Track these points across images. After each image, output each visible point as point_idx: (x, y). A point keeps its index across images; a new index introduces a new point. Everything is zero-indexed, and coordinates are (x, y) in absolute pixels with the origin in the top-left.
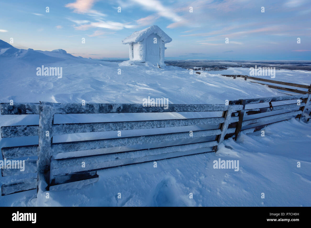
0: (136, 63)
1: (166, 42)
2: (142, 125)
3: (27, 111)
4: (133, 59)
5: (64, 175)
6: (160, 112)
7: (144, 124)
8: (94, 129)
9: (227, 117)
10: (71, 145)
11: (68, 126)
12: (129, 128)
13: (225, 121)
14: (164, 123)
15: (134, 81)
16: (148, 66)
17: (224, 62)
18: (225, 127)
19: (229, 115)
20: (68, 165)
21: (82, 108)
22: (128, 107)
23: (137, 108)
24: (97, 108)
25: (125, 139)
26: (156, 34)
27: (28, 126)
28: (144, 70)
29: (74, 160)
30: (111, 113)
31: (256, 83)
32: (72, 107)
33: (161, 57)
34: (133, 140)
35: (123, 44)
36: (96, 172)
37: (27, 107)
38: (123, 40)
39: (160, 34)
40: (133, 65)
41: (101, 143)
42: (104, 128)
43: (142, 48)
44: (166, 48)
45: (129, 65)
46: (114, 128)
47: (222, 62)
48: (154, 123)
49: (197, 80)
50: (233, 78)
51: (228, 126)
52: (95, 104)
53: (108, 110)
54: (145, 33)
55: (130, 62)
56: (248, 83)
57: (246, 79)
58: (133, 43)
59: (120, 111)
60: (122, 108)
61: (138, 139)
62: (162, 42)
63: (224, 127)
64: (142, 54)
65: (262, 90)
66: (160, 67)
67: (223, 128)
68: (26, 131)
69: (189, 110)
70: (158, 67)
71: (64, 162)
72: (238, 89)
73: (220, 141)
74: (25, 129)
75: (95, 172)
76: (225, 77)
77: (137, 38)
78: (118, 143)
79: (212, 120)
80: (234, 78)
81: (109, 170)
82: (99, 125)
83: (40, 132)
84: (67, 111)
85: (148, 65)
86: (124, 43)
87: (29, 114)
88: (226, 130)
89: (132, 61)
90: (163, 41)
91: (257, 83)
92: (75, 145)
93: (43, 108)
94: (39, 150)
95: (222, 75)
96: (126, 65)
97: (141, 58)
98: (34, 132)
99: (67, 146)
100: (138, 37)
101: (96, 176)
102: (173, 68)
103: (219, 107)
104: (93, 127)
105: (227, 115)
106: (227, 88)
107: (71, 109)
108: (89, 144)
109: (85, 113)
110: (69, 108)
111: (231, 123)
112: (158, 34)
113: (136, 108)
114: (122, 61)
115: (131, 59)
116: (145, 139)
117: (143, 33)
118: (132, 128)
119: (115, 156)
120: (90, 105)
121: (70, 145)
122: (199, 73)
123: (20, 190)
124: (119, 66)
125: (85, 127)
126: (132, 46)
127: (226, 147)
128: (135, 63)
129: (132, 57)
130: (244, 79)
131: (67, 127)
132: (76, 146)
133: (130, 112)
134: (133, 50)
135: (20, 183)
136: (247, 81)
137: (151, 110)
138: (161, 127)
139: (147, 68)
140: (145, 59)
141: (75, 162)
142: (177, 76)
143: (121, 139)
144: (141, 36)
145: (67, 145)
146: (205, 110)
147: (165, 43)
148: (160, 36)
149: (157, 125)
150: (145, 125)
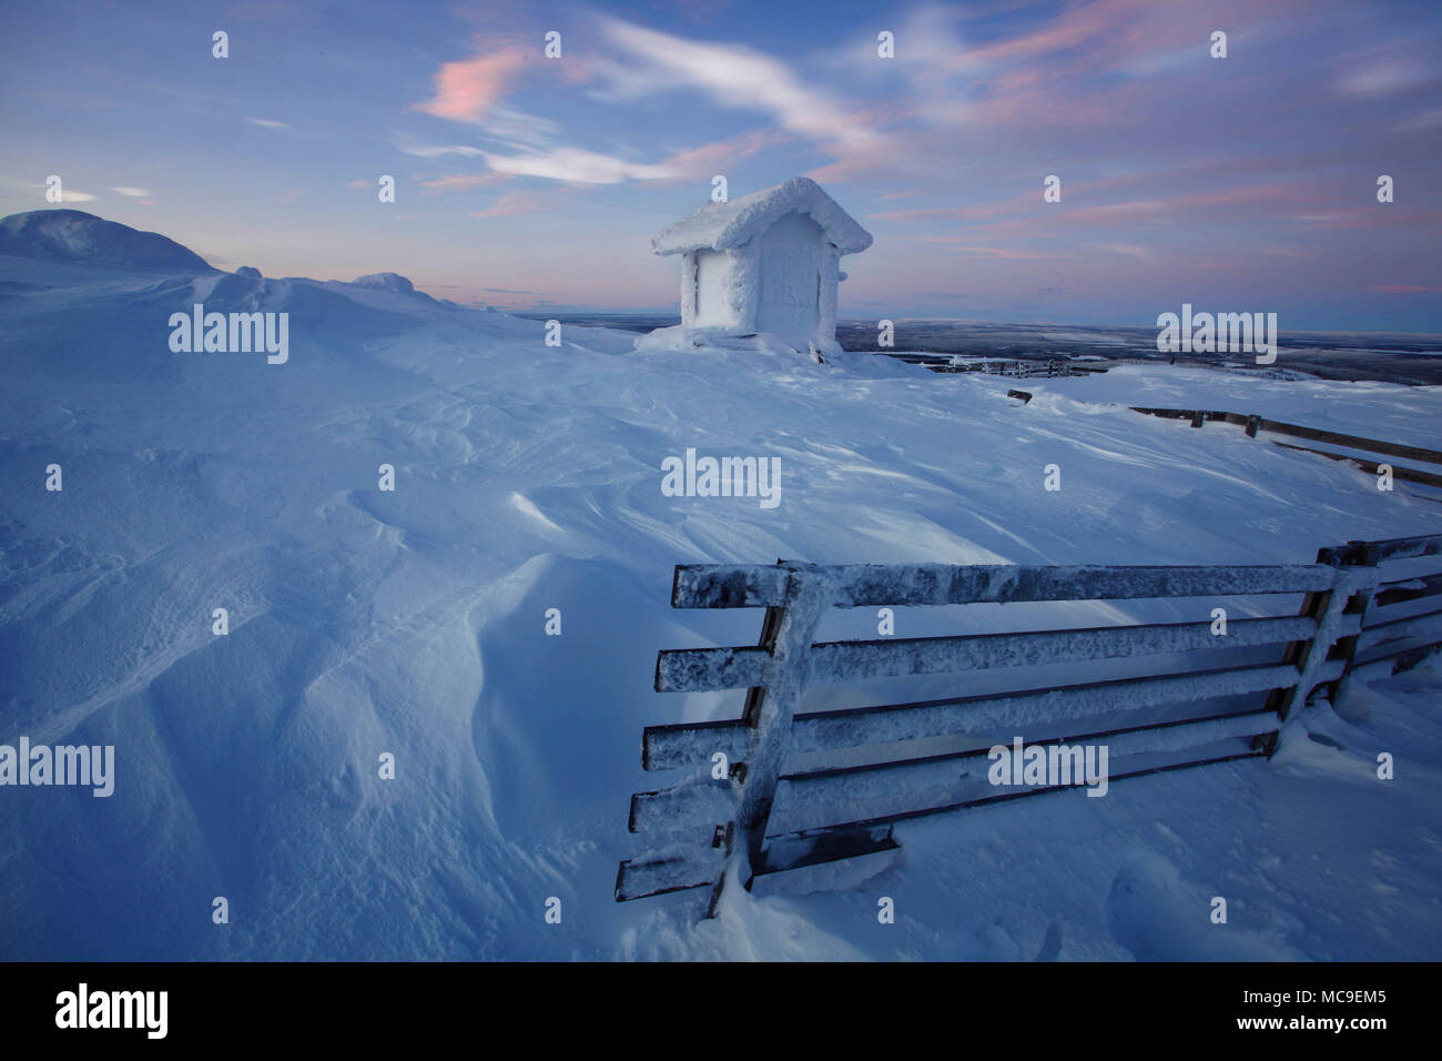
0: (716, 338)
1: (846, 249)
2: (1064, 649)
3: (748, 594)
4: (698, 320)
5: (797, 839)
6: (1125, 598)
7: (1070, 642)
8: (921, 663)
9: (1326, 617)
10: (842, 722)
11: (850, 650)
12: (1024, 661)
13: (1320, 631)
14: (1128, 641)
15: (786, 431)
16: (772, 354)
17: (1064, 332)
18: (1317, 656)
19: (1338, 605)
20: (821, 799)
21: (903, 586)
22: (1033, 579)
23: (1061, 583)
24: (945, 584)
25: (1004, 700)
26: (807, 216)
27: (737, 650)
28: (760, 371)
29: (839, 781)
30: (981, 601)
31: (1302, 449)
32: (875, 580)
33: (823, 311)
34: (1025, 707)
35: (657, 253)
36: (890, 832)
37: (749, 582)
38: (659, 236)
39: (821, 217)
40: (704, 350)
41: (931, 717)
42: (955, 658)
43: (744, 276)
44: (843, 277)
45: (689, 349)
46: (980, 658)
47: (1059, 332)
48: (1099, 639)
49: (1031, 429)
50: (1190, 422)
51: (1326, 651)
52: (942, 570)
53: (974, 591)
54: (758, 212)
55: (691, 333)
56: (1267, 451)
57: (1251, 432)
58: (697, 251)
59: (1009, 593)
60: (1016, 582)
61: (1042, 701)
62: (831, 251)
63: (1311, 654)
64: (740, 300)
65: (1335, 481)
66: (821, 361)
67: (1306, 660)
68: (729, 670)
69: (1211, 589)
70: (814, 358)
71: (811, 789)
72: (1234, 475)
73: (1291, 711)
74: (729, 661)
75: (888, 827)
76: (1152, 417)
77: (725, 233)
78: (983, 718)
79: (1273, 630)
80: (1193, 425)
81: (931, 819)
82: (940, 647)
83: (773, 676)
84: (857, 595)
85: (771, 348)
86: (660, 251)
87: (754, 606)
88: (1318, 667)
89: (698, 332)
90: (834, 246)
91: (1305, 452)
92: (852, 723)
93: (802, 587)
94: (757, 741)
95: (1135, 409)
96: (673, 348)
97: (735, 318)
98: (753, 674)
99: (831, 727)
100: (734, 227)
101: (890, 844)
102: (873, 364)
103: (1303, 577)
104: (918, 656)
105: (1326, 611)
106: (1182, 470)
107: (871, 588)
108: (895, 721)
109: (909, 601)
110: (866, 583)
111: (1338, 641)
112: (812, 216)
113: (1056, 582)
114: (645, 326)
115: (690, 322)
116: (1064, 702)
117: (752, 209)
118: (1032, 657)
119: (962, 767)
120: (927, 574)
121: (838, 722)
122: (1027, 397)
123: (670, 885)
124: (634, 349)
125: (896, 656)
126: (696, 262)
127: (1313, 737)
128: (711, 340)
129: (692, 309)
130: (1242, 429)
131: (847, 655)
132: (855, 727)
133: (1035, 597)
134: (696, 279)
135: (673, 861)
136: (1257, 438)
137: (1099, 590)
138: (1117, 655)
139: (773, 365)
140: (756, 322)
141: (841, 789)
142: (936, 409)
143: (990, 702)
144: (742, 223)
145: (832, 723)
146: (1260, 590)
147: (842, 254)
148: (824, 224)
149: (1105, 647)
150: (1072, 646)
